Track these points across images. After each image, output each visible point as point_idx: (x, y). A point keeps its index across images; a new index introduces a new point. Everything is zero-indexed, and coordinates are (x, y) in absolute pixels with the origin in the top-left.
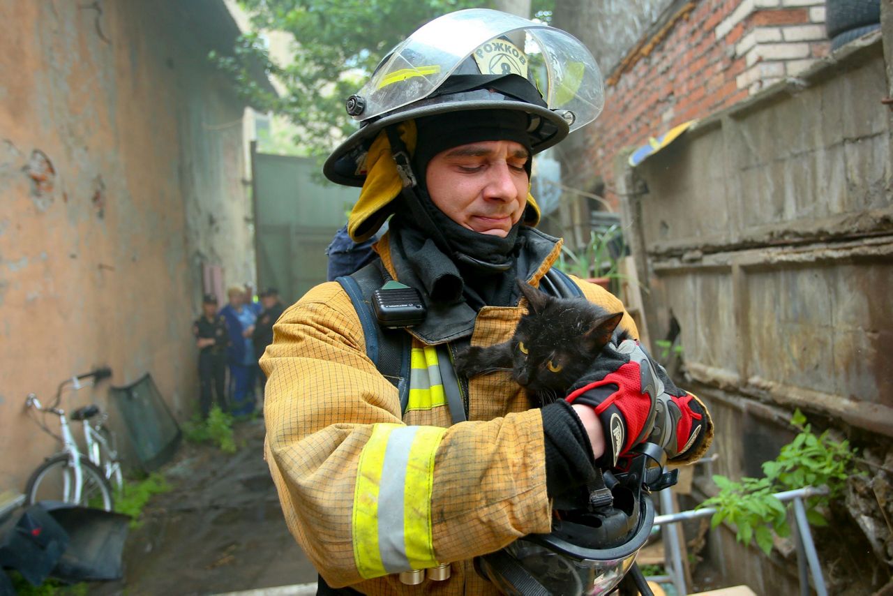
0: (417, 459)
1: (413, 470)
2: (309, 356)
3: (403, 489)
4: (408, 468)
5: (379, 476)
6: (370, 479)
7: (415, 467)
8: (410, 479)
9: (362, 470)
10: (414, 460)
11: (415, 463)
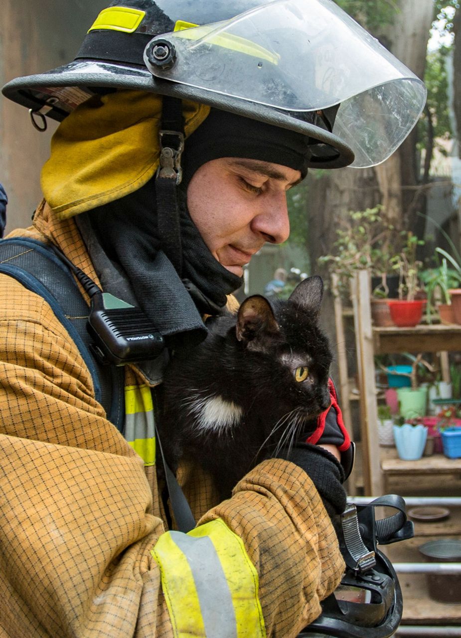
0: (240, 588)
1: (241, 603)
2: (48, 440)
3: (235, 629)
4: (235, 603)
5: (202, 625)
6: (191, 633)
7: (242, 599)
8: (239, 615)
9: (178, 628)
10: (237, 590)
11: (241, 594)
